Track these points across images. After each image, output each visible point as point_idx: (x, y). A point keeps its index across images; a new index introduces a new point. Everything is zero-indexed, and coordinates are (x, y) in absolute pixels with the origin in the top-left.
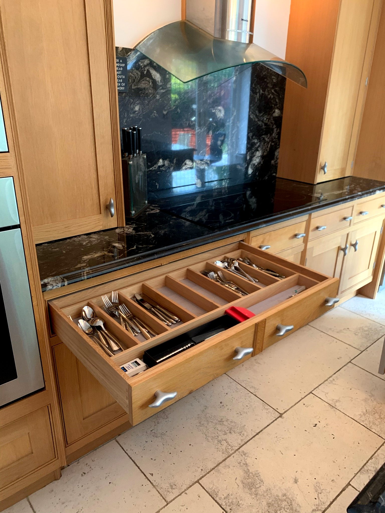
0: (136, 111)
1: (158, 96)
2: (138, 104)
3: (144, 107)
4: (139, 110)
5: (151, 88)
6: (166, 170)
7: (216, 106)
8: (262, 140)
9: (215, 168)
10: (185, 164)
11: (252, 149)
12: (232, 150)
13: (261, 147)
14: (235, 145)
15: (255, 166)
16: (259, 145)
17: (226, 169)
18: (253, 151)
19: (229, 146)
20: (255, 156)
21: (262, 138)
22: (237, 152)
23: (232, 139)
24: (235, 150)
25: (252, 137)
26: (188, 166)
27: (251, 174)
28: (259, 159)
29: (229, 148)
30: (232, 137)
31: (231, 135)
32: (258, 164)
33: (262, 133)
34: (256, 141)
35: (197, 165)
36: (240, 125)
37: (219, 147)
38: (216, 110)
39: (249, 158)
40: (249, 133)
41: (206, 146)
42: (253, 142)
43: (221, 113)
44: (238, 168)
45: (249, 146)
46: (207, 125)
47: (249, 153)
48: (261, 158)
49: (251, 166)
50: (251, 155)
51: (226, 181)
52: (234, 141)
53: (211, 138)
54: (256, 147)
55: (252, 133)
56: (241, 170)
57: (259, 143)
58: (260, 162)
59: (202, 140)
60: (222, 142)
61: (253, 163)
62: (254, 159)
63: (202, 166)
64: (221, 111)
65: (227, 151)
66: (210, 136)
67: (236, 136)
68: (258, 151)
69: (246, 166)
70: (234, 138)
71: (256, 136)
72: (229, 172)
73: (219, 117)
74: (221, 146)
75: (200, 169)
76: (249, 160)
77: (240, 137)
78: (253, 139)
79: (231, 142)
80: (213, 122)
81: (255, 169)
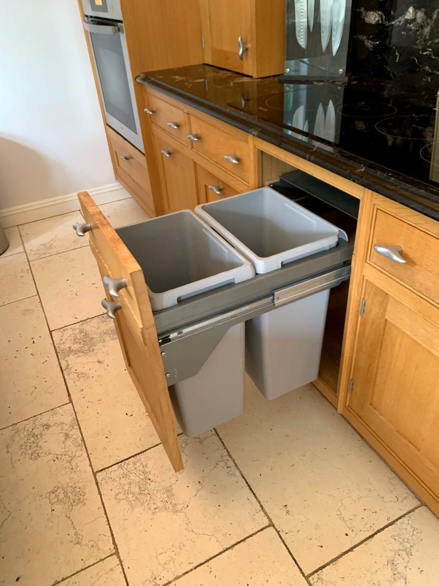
6: (417, 31)
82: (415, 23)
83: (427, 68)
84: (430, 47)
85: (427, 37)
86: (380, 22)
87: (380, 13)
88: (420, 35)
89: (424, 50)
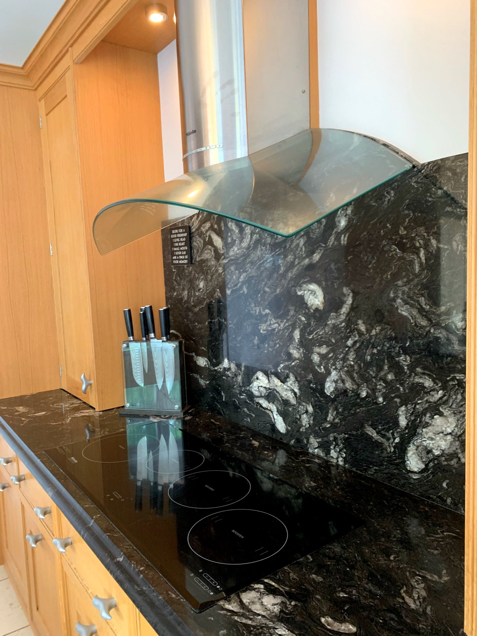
0: (200, 289)
1: (220, 268)
2: (202, 279)
3: (207, 283)
4: (203, 287)
5: (213, 259)
6: (233, 378)
7: (304, 283)
8: (454, 385)
9: (310, 409)
10: (257, 379)
11: (417, 404)
12: (349, 385)
13: (450, 407)
14: (357, 373)
15: (430, 456)
16: (441, 398)
17: (337, 423)
18: (418, 407)
19: (341, 372)
20: (427, 425)
21: (453, 379)
22: (364, 394)
23: (348, 359)
24: (359, 385)
25: (412, 368)
26: (261, 384)
27: (419, 473)
28: (448, 442)
29: (341, 376)
30: (347, 353)
31: (344, 350)
32: (442, 455)
33: (451, 365)
34: (428, 383)
35: (276, 388)
36: (367, 330)
37: (316, 368)
38: (306, 292)
39: (407, 424)
40: (399, 355)
41: (290, 356)
42: (418, 383)
43: (316, 298)
44: (370, 433)
45: (404, 390)
46: (289, 318)
47: (403, 408)
48: (455, 440)
49: (416, 450)
50: (413, 418)
51: (338, 450)
52: (352, 363)
53: (298, 345)
54: (432, 400)
55: (411, 358)
56: (382, 444)
57: (441, 392)
58: (451, 451)
59: (281, 344)
60: (323, 357)
61: (425, 443)
62: (427, 433)
63: (285, 393)
64: (315, 293)
65: (336, 382)
66: (297, 341)
67: (357, 351)
68: (441, 414)
69: (397, 440)
70: (351, 356)
71: (428, 371)
72: (346, 434)
73: (312, 305)
74: (319, 366)
75: (281, 397)
76: (406, 428)
77: (369, 357)
78: (416, 375)
79: (345, 365)
80: (299, 315)
81: (431, 464)
82: (230, 371)
83: (246, 410)
84: (244, 392)
85: (241, 384)
86: (207, 366)
87: (206, 359)
88: (236, 381)
89: (241, 395)
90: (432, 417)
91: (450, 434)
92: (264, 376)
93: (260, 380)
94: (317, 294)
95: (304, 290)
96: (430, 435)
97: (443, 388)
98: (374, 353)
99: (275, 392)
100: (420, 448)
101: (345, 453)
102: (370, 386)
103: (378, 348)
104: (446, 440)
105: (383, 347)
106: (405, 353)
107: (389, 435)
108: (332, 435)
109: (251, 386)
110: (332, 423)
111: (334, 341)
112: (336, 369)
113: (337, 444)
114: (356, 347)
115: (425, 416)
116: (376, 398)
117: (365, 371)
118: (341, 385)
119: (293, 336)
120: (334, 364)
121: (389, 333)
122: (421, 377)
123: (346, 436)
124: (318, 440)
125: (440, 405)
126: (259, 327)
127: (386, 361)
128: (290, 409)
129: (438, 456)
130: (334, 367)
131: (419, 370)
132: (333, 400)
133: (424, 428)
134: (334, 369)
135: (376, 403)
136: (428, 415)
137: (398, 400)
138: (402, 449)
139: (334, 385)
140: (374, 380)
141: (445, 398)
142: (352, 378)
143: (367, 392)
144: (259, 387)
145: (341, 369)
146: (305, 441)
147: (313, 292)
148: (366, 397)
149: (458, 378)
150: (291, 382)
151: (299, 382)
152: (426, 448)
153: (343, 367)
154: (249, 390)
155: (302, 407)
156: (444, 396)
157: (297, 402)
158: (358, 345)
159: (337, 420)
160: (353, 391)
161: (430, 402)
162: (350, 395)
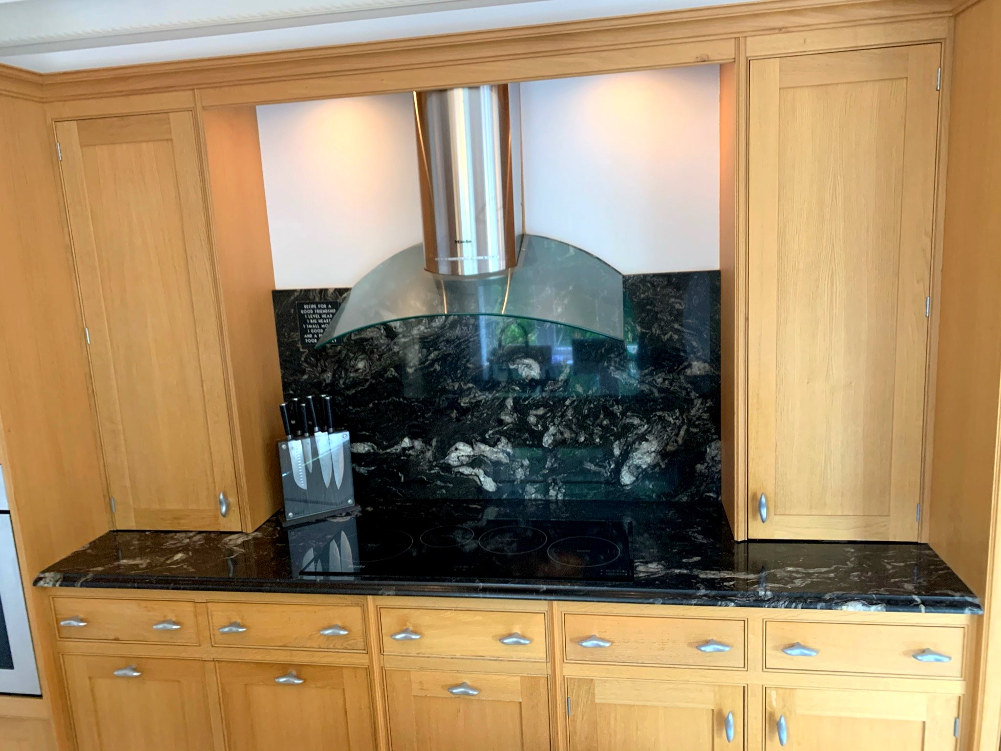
0: (359, 369)
1: (395, 347)
2: (362, 359)
3: (372, 363)
4: (365, 367)
5: (383, 337)
6: (418, 456)
7: (518, 358)
8: (656, 420)
9: (526, 462)
10: (456, 449)
11: (628, 437)
12: (567, 435)
13: (653, 434)
14: (575, 425)
15: (640, 470)
16: (646, 430)
17: (556, 467)
18: (629, 439)
19: (560, 427)
20: (637, 449)
21: (655, 416)
22: (582, 439)
23: (566, 415)
24: (577, 434)
25: (623, 414)
26: (463, 453)
27: (631, 484)
28: (653, 457)
29: (559, 429)
30: (565, 411)
31: (563, 408)
32: (649, 467)
33: (653, 407)
34: (636, 421)
35: (482, 453)
36: (584, 391)
37: (533, 427)
38: (520, 366)
39: (621, 453)
40: (613, 406)
41: (501, 422)
42: (628, 423)
43: (531, 370)
44: (589, 468)
45: (618, 429)
46: (499, 389)
47: (617, 442)
48: (657, 455)
49: (629, 469)
50: (625, 448)
51: (557, 488)
52: (571, 418)
53: (511, 411)
54: (639, 432)
55: (622, 406)
56: (599, 473)
57: (646, 426)
58: (655, 463)
59: (489, 413)
60: (539, 417)
61: (635, 463)
62: (636, 455)
63: (495, 455)
64: (531, 366)
65: (554, 435)
66: (509, 408)
67: (575, 409)
68: (647, 440)
69: (612, 466)
70: (569, 414)
71: (636, 413)
72: (564, 474)
73: (528, 376)
74: (536, 425)
75: (490, 460)
76: (619, 456)
77: (586, 411)
78: (627, 417)
79: (563, 420)
80: (513, 385)
81: (641, 475)
82: (413, 450)
83: (439, 483)
84: (436, 466)
85: (431, 459)
86: (372, 451)
87: (369, 443)
88: (422, 458)
89: (431, 468)
90: (640, 444)
91: (654, 452)
92: (466, 445)
93: (460, 450)
94: (533, 366)
95: (518, 364)
96: (639, 455)
97: (648, 423)
98: (592, 408)
99: (482, 457)
100: (631, 467)
101: (564, 489)
102: (588, 432)
103: (595, 403)
104: (650, 457)
105: (599, 402)
106: (618, 404)
107: (606, 464)
108: (550, 478)
109: (446, 458)
110: (549, 469)
111: (552, 403)
112: (554, 424)
113: (556, 484)
114: (573, 405)
115: (635, 444)
116: (594, 440)
117: (584, 422)
118: (560, 436)
119: (504, 404)
120: (553, 421)
121: (604, 391)
122: (630, 419)
123: (566, 475)
124: (535, 486)
125: (646, 434)
126: (459, 401)
127: (602, 412)
128: (502, 468)
129: (646, 469)
130: (552, 424)
131: (629, 414)
132: (551, 451)
133: (634, 452)
134: (552, 426)
135: (594, 444)
136: (637, 443)
137: (612, 438)
138: (617, 471)
139: (552, 438)
140: (591, 427)
141: (650, 429)
142: (571, 429)
143: (585, 437)
144: (458, 457)
145: (559, 424)
146: (520, 491)
147: (529, 366)
148: (585, 440)
149: (658, 414)
150: (503, 444)
151: (512, 443)
152: (636, 465)
153: (562, 422)
154: (444, 463)
155: (517, 463)
156: (649, 427)
157: (510, 461)
158: (576, 403)
159: (555, 465)
160: (571, 439)
161: (638, 434)
162: (568, 442)
